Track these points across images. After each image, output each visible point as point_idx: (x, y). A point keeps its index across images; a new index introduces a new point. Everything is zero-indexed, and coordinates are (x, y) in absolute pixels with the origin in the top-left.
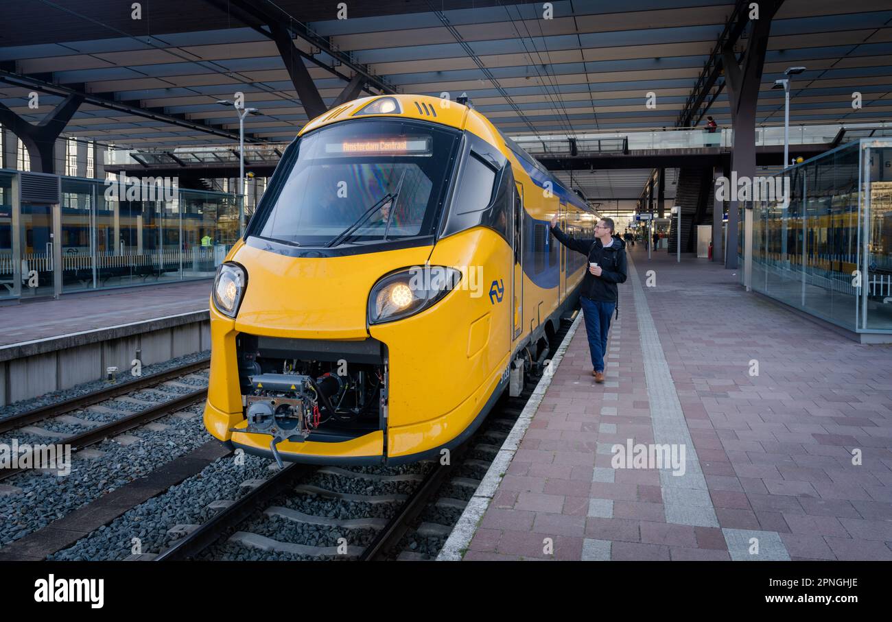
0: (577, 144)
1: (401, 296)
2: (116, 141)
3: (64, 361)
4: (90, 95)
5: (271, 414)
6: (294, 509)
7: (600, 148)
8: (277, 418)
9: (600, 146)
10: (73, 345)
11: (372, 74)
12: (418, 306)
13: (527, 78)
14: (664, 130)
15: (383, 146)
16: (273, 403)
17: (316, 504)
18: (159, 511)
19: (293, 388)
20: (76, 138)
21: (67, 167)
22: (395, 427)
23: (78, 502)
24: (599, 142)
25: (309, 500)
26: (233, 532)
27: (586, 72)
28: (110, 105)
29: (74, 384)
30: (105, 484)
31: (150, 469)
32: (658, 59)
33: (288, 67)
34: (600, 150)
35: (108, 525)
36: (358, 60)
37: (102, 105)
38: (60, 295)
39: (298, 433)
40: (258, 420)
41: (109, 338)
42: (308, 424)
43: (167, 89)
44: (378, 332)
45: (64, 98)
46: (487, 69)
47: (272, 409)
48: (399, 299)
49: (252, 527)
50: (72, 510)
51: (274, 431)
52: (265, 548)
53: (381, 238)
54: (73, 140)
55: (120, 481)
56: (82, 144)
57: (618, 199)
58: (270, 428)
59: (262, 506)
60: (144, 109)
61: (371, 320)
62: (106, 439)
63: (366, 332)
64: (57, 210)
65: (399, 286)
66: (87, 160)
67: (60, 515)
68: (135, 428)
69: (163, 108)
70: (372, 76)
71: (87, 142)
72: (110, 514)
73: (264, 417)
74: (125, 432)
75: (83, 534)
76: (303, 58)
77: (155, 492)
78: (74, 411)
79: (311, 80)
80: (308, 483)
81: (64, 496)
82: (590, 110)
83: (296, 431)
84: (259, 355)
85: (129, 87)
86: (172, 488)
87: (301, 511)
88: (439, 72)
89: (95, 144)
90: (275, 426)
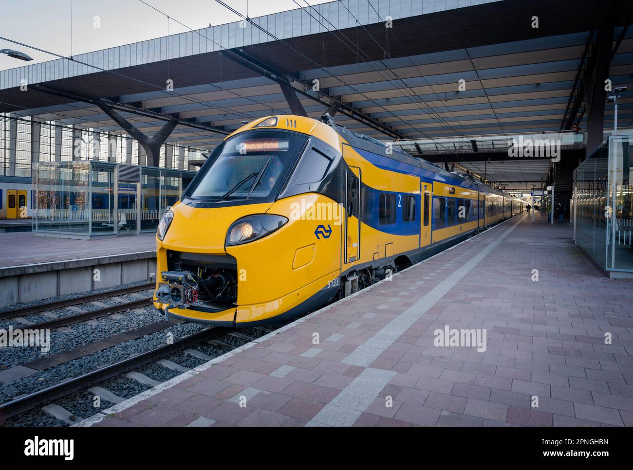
0: (477, 143)
1: (247, 231)
2: (200, 146)
3: (125, 268)
4: (182, 120)
5: (168, 292)
6: (201, 352)
7: (493, 146)
8: (172, 295)
9: (493, 145)
10: (130, 259)
11: (344, 102)
12: (254, 238)
13: (446, 100)
14: (544, 133)
15: (266, 145)
16: (170, 286)
17: (214, 350)
18: (132, 346)
19: (180, 279)
20: (178, 145)
21: (173, 162)
22: (242, 305)
23: (96, 339)
24: (493, 142)
25: (211, 348)
26: (160, 359)
27: (486, 95)
28: (193, 125)
29: (131, 282)
30: (114, 331)
31: (141, 326)
32: (538, 84)
33: (288, 100)
34: (494, 148)
35: (102, 351)
36: (334, 93)
37: (189, 125)
38: (140, 233)
39: (181, 304)
40: (161, 295)
41: (151, 257)
42: (188, 300)
43: (225, 115)
44: (231, 250)
45: (168, 122)
46: (418, 96)
47: (169, 290)
48: (247, 232)
49: (171, 358)
50: (91, 342)
51: (169, 302)
52: (172, 369)
53: (245, 198)
54: (177, 146)
55: (123, 331)
56: (182, 148)
57: (526, 182)
58: (168, 300)
59: (184, 348)
60: (212, 127)
61: (227, 244)
62: (129, 310)
63: (224, 250)
64: (139, 185)
65: (248, 225)
66: (184, 158)
67: (84, 344)
68: (147, 306)
69: (224, 126)
70: (344, 103)
71: (184, 147)
72: (108, 345)
73: (165, 294)
74: (140, 307)
75: (89, 354)
76: (296, 93)
77: (136, 337)
78: (123, 295)
79: (302, 107)
80: (217, 339)
81: (90, 336)
82: (495, 121)
83: (180, 303)
84: (181, 262)
85: (203, 114)
86: (145, 336)
87: (204, 353)
88: (387, 99)
89: (189, 148)
90: (171, 300)
